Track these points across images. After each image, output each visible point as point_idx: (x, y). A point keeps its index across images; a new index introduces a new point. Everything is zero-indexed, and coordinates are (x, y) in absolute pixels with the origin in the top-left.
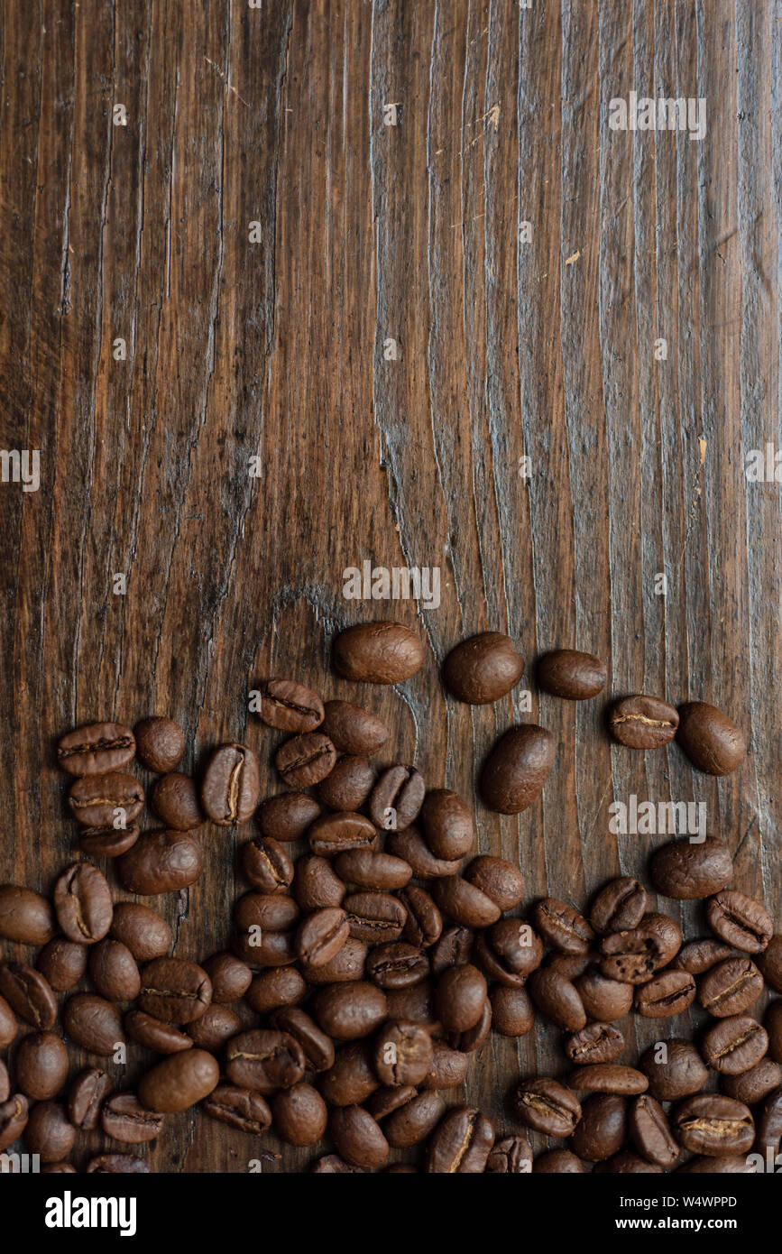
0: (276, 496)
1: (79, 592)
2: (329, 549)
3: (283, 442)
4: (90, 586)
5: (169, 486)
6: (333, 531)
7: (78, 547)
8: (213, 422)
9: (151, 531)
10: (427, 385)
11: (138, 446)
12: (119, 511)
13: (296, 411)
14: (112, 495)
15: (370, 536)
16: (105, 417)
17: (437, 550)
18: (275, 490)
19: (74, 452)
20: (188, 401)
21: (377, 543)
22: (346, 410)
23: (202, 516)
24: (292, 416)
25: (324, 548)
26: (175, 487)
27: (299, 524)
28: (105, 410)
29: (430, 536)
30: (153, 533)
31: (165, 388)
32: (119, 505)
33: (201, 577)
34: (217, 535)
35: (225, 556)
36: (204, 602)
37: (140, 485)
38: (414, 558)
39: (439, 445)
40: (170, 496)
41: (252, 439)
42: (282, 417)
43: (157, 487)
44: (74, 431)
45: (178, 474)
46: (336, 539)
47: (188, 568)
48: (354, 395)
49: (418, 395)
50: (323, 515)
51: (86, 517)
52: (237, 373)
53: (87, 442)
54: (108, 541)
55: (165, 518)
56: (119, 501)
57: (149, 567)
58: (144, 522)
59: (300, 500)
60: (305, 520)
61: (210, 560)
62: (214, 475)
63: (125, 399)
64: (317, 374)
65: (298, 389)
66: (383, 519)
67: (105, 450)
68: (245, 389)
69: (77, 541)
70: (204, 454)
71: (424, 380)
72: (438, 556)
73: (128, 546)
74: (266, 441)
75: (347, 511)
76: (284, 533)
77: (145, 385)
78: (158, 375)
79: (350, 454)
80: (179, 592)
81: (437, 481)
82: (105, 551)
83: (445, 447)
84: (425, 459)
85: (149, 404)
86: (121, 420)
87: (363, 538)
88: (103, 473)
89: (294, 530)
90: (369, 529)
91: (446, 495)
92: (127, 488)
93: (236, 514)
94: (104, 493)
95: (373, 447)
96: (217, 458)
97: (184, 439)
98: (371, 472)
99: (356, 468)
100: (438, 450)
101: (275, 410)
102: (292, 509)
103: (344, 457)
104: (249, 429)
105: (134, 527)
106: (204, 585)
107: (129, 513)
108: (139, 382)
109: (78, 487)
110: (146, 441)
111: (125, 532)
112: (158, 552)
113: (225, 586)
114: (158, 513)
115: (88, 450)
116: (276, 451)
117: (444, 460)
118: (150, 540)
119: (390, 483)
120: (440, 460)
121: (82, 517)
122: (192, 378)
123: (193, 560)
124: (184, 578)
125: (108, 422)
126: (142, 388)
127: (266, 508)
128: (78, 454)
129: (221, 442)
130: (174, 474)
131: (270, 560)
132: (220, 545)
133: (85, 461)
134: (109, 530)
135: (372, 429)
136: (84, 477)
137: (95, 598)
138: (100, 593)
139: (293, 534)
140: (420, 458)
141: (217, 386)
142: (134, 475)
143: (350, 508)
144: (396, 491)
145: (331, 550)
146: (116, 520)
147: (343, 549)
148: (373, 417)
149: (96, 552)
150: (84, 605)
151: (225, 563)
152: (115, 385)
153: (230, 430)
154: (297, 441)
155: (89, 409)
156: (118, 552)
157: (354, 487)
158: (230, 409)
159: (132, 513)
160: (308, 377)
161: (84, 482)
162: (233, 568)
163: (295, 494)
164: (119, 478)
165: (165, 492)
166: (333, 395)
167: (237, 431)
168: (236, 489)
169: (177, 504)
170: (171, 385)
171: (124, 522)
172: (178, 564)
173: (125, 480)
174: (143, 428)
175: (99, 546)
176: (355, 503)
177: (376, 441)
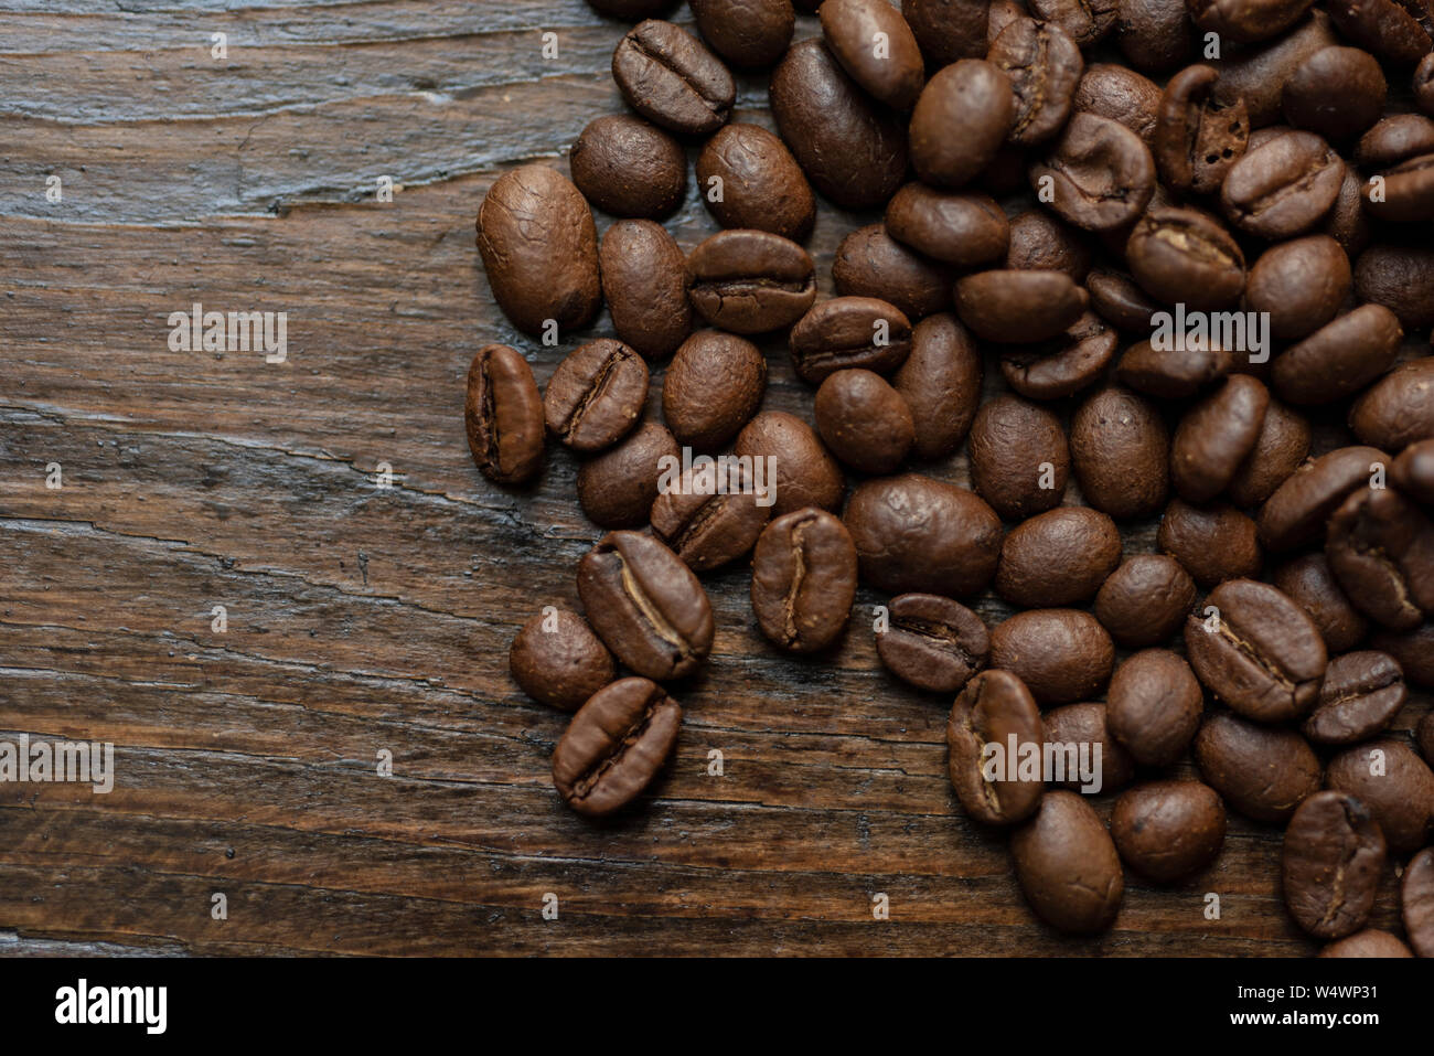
0: (329, 414)
1: (499, 789)
2: (433, 319)
3: (230, 397)
4: (488, 768)
5: (303, 615)
6: (400, 310)
7: (414, 788)
8: (185, 526)
9: (388, 651)
10: (130, 125)
11: (228, 670)
12: (348, 709)
13: (171, 372)
14: (317, 721)
15: (411, 241)
16: (170, 729)
17: (441, 118)
18: (319, 415)
19: (233, 790)
20: (142, 573)
21: (423, 227)
22: (171, 278)
23: (363, 553)
24: (179, 380)
25: (431, 327)
26: (307, 602)
27: (383, 374)
28: (158, 730)
29: (414, 129)
30: (390, 647)
31: (119, 615)
32: (339, 709)
33: (478, 560)
34: (399, 526)
35: (441, 512)
36: (526, 553)
37: (299, 666)
38: (453, 160)
39: (246, 107)
40: (323, 612)
41: (222, 455)
42: (180, 397)
43: (305, 636)
44: (194, 788)
45: (282, 596)
46: (416, 305)
47: (461, 583)
48: (144, 263)
49: (148, 143)
50: (368, 327)
51: (358, 773)
52: (95, 480)
53: (216, 765)
54: (404, 732)
55: (364, 624)
56: (330, 708)
57: (455, 657)
58: (371, 663)
59: (338, 369)
60: (376, 362)
61: (448, 543)
62: (287, 528)
63: (137, 690)
64: (103, 330)
65: (130, 367)
66: (379, 215)
67: (232, 731)
68: (125, 466)
69: (403, 789)
70: (246, 546)
71: (120, 132)
72: (452, 114)
73: (416, 694)
74: (226, 429)
75: (361, 283)
76: (400, 401)
77: (112, 652)
78: (94, 626)
79: (255, 274)
80: (506, 601)
81: (312, 113)
82: (424, 737)
83: (247, 95)
84: (267, 132)
85: (148, 645)
86: (176, 698)
87: (414, 254)
88: (278, 736)
89: (395, 381)
90: (396, 243)
91: (336, 95)
92: (306, 692)
93: (361, 490)
94: (313, 736)
95: (243, 230)
96: (255, 522)
97: (216, 582)
98: (290, 235)
99: (281, 263)
100: (254, 108)
101: (167, 410)
102: (356, 386)
103: (260, 285)
104: (202, 461)
105: (379, 683)
106: (493, 553)
107: (351, 691)
108: (107, 663)
109: (301, 784)
110: (217, 656)
111: (387, 699)
112: (427, 638)
113: (498, 515)
114: (354, 636)
115: (230, 763)
116: (245, 410)
117: (272, 98)
118: (405, 652)
119: (313, 200)
120: (272, 105)
121: (358, 779)
122: (101, 563)
123: (444, 573)
124: (480, 590)
125: (178, 723)
126: (117, 659)
127: (352, 433)
128: (239, 782)
129: (223, 514)
130: (281, 603)
131: (449, 430)
132: (418, 522)
133: (251, 769)
134: (380, 728)
135: (209, 230)
136: (281, 772)
137: (511, 759)
138: (501, 749)
139: (403, 384)
140: (265, 143)
141: (118, 517)
142: (283, 678)
143: (355, 275)
144: (328, 190)
145: (435, 314)
146: (365, 714)
147: (433, 291)
148: (188, 229)
149: (424, 755)
150: (522, 780)
151: (453, 513)
152: (111, 709)
153: (203, 496)
154: (226, 371)
155: (153, 759)
156: (426, 713)
157: (318, 267)
158: (161, 496)
159: (352, 684)
160: (107, 347)
161: (291, 774)
162: (462, 497)
163: (327, 379)
164: (286, 708)
165: (316, 622)
166: (143, 301)
167: (205, 483)
168: (314, 489)
169: (339, 599)
170: (113, 603)
171: (370, 700)
172: (452, 602)
173: (290, 697)
174: (192, 658)
175: (414, 748)
176: (349, 266)
177: (233, 224)
